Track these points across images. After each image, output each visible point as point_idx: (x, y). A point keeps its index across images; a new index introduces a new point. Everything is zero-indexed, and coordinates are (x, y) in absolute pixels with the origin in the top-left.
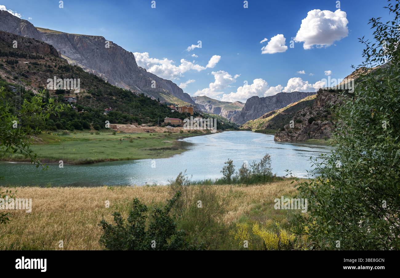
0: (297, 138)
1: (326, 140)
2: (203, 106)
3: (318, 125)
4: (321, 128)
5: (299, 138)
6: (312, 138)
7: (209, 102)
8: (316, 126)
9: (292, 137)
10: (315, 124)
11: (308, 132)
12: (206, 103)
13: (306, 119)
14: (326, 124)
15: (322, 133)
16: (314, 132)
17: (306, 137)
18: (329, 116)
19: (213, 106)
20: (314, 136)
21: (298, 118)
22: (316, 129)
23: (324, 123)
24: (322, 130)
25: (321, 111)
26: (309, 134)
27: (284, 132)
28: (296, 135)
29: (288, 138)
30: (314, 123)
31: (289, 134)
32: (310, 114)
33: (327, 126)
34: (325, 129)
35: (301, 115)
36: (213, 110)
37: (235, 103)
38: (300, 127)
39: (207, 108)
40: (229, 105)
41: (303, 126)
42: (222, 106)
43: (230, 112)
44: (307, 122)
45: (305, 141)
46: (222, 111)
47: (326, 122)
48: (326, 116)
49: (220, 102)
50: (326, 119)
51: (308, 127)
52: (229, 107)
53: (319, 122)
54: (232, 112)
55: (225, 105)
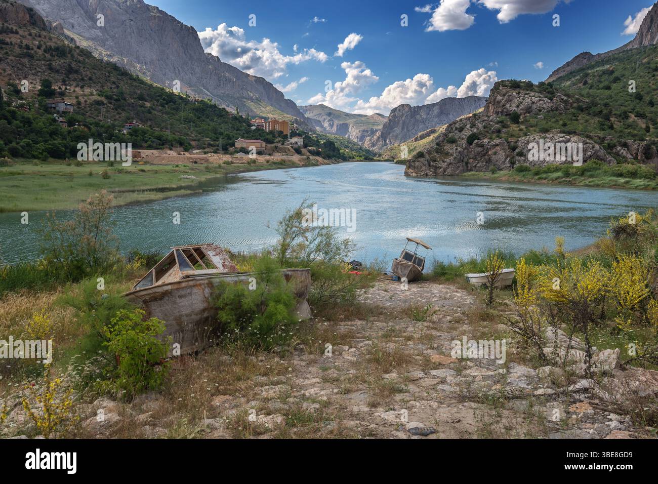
0: (445, 171)
1: (493, 173)
2: (320, 121)
3: (483, 146)
4: (487, 152)
5: (449, 170)
6: (471, 170)
7: (329, 114)
8: (480, 149)
9: (436, 168)
10: (478, 145)
11: (465, 160)
12: (325, 117)
13: (464, 137)
14: (497, 145)
15: (489, 161)
16: (475, 159)
17: (461, 168)
18: (504, 130)
19: (336, 122)
20: (475, 166)
21: (450, 135)
22: (479, 153)
23: (493, 143)
24: (489, 155)
25: (491, 121)
26: (467, 163)
27: (422, 159)
28: (444, 165)
29: (429, 170)
30: (477, 143)
31: (432, 163)
32: (471, 127)
33: (498, 148)
34: (495, 154)
35: (456, 129)
36: (335, 128)
37: (372, 117)
38: (451, 152)
39: (326, 124)
40: (363, 119)
41: (456, 149)
42: (350, 122)
43: (364, 131)
44: (464, 141)
45: (458, 175)
46: (350, 130)
47: (498, 141)
48: (499, 131)
49: (347, 115)
50: (498, 136)
51: (466, 151)
52: (362, 122)
53: (486, 141)
54: (367, 131)
55: (355, 120)
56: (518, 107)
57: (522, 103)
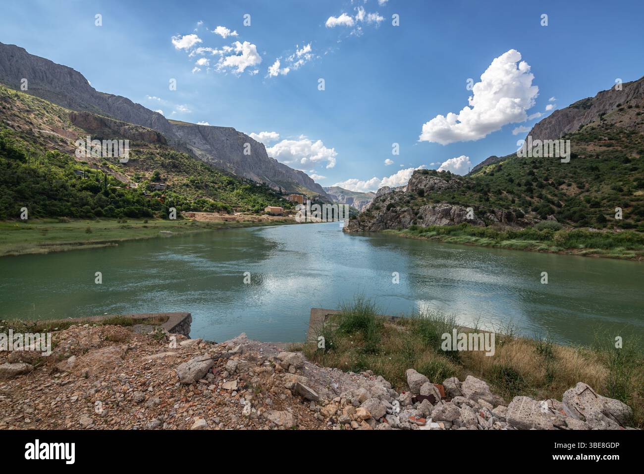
0: (370, 228)
1: (399, 231)
2: (336, 196)
3: (396, 212)
4: (399, 216)
5: (373, 228)
6: (388, 228)
7: (342, 192)
8: (394, 214)
9: (364, 226)
10: (393, 211)
11: (385, 221)
12: (339, 194)
13: (385, 205)
14: (405, 211)
15: (400, 222)
16: (391, 220)
17: (381, 227)
18: (412, 201)
19: (346, 197)
20: (391, 226)
21: (377, 204)
22: (393, 217)
23: (403, 210)
24: (400, 218)
25: (405, 195)
26: (386, 224)
27: (354, 221)
28: (370, 224)
29: (359, 228)
30: (392, 210)
31: (361, 223)
32: (391, 199)
33: (406, 213)
34: (404, 217)
35: (381, 200)
36: (345, 200)
37: (368, 194)
38: (375, 215)
39: (340, 198)
40: (362, 195)
41: (379, 214)
42: (354, 196)
43: (362, 202)
44: (385, 209)
45: (379, 232)
46: (354, 201)
47: (406, 209)
48: (409, 202)
49: (353, 192)
50: (407, 206)
51: (386, 215)
52: (362, 197)
53: (398, 208)
54: (364, 202)
55: (357, 196)
56: (425, 186)
57: (427, 183)
